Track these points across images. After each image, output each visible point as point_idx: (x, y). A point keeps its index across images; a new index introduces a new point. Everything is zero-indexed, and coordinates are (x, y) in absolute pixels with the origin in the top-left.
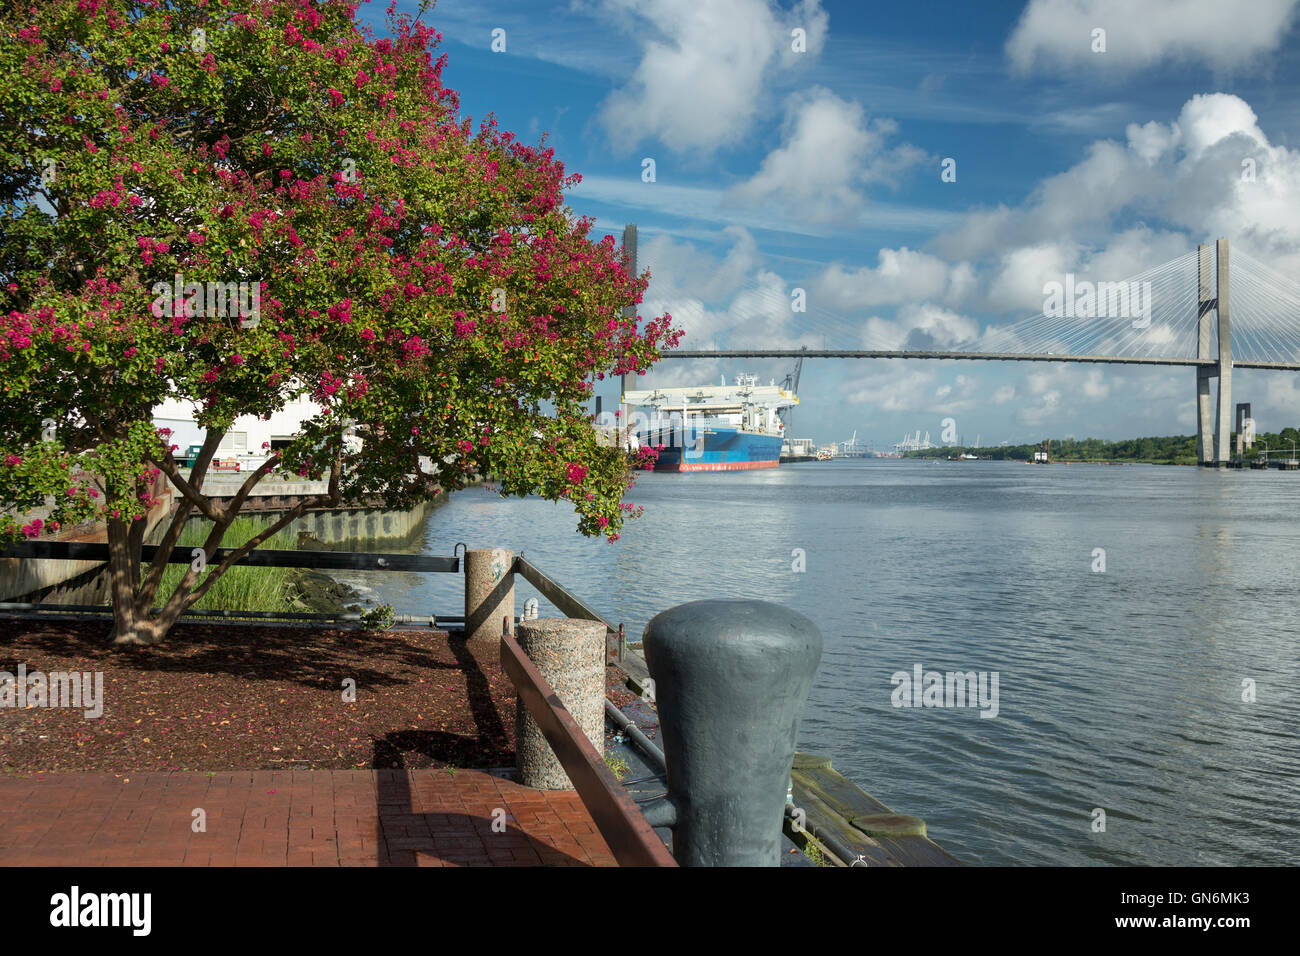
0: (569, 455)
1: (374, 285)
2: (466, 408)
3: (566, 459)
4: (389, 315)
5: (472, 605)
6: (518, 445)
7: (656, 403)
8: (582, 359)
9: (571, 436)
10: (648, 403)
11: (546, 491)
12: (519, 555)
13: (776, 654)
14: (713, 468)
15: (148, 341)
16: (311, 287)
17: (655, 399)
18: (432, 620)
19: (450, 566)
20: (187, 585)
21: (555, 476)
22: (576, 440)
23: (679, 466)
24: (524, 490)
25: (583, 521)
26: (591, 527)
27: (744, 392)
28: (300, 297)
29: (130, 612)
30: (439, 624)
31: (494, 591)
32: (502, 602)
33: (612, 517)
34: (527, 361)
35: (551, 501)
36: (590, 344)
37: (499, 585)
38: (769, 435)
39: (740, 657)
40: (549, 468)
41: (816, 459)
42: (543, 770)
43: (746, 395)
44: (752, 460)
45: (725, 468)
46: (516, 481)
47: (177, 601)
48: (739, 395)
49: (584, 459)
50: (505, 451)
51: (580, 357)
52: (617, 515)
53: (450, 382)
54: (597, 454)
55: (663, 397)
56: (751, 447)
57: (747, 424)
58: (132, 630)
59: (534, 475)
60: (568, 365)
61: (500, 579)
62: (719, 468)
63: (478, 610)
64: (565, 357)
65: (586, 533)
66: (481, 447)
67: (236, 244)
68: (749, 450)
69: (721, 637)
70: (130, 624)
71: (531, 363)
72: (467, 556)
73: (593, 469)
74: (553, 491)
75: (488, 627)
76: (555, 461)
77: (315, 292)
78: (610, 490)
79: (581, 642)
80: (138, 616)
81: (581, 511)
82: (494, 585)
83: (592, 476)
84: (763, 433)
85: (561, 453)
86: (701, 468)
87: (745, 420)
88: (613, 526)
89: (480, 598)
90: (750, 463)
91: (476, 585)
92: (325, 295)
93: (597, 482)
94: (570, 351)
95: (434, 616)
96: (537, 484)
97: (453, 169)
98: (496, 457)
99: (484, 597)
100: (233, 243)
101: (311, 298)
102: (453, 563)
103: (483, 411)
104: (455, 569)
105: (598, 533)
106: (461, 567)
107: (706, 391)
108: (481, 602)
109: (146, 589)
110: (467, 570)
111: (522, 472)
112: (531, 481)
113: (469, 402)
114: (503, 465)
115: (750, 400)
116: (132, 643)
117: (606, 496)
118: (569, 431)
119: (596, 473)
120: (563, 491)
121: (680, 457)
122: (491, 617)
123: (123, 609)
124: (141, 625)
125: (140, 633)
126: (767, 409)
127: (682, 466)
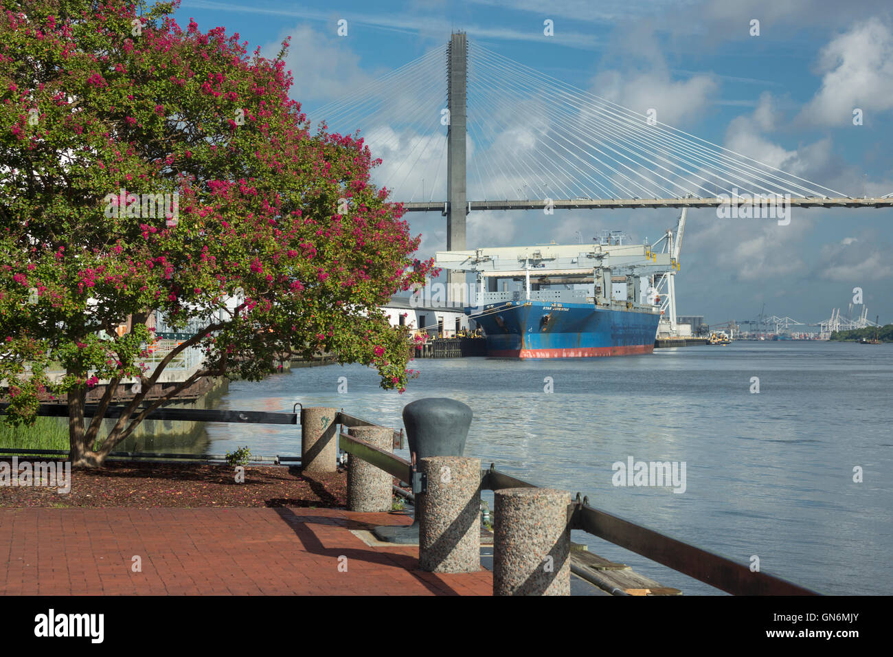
0: (375, 341)
1: (267, 248)
2: (321, 316)
3: (373, 343)
4: (277, 266)
5: (307, 447)
6: (347, 336)
7: (479, 268)
8: (382, 291)
9: (376, 331)
10: (468, 267)
11: (363, 360)
12: (340, 411)
13: (451, 417)
14: (564, 355)
15: (151, 282)
16: (231, 248)
17: (476, 262)
18: (277, 459)
19: (290, 419)
20: (119, 427)
21: (368, 352)
22: (379, 333)
23: (519, 352)
24: (351, 360)
25: (383, 380)
26: (389, 384)
27: (598, 252)
28: (225, 254)
29: (82, 444)
30: (282, 463)
31: (322, 437)
32: (328, 444)
33: (401, 377)
35: (366, 366)
36: (387, 283)
37: (326, 432)
38: (640, 311)
39: (437, 418)
40: (364, 348)
41: (708, 343)
42: (361, 502)
43: (600, 257)
44: (615, 344)
45: (580, 355)
46: (347, 355)
47: (113, 438)
48: (590, 256)
49: (383, 343)
50: (341, 339)
51: (381, 290)
52: (403, 376)
53: (314, 303)
54: (390, 340)
55: (487, 259)
56: (615, 328)
57: (602, 295)
58: (84, 457)
59: (357, 352)
60: (376, 294)
61: (327, 427)
62: (572, 355)
63: (311, 449)
64: (373, 290)
65: (385, 388)
66: (328, 337)
67: (192, 227)
68: (612, 332)
69: (430, 410)
70: (82, 452)
71: (355, 294)
72: (303, 412)
73: (388, 349)
74: (367, 360)
75: (318, 462)
76: (367, 344)
77: (234, 252)
78: (398, 360)
79: (380, 436)
80: (87, 448)
81: (382, 375)
82: (322, 432)
83: (388, 352)
84: (631, 309)
85: (370, 340)
86: (548, 355)
87: (597, 291)
88: (401, 383)
89: (313, 441)
90: (613, 348)
91: (310, 432)
92: (240, 254)
93: (390, 356)
94: (376, 287)
95: (278, 456)
96: (358, 357)
97: (304, 171)
98: (336, 342)
99: (315, 441)
100: (190, 226)
101: (232, 254)
102: (292, 417)
103: (329, 318)
104: (294, 422)
105: (392, 388)
106: (299, 421)
107: (546, 251)
108: (313, 444)
109: (91, 431)
110: (303, 422)
111: (350, 350)
112: (355, 355)
113: (322, 314)
114: (339, 346)
115: (606, 264)
116: (83, 464)
117: (395, 363)
118: (375, 328)
119: (390, 351)
120: (371, 362)
121: (521, 341)
122: (320, 454)
123: (77, 443)
124: (88, 454)
125: (89, 459)
126: (637, 277)
127: (523, 352)
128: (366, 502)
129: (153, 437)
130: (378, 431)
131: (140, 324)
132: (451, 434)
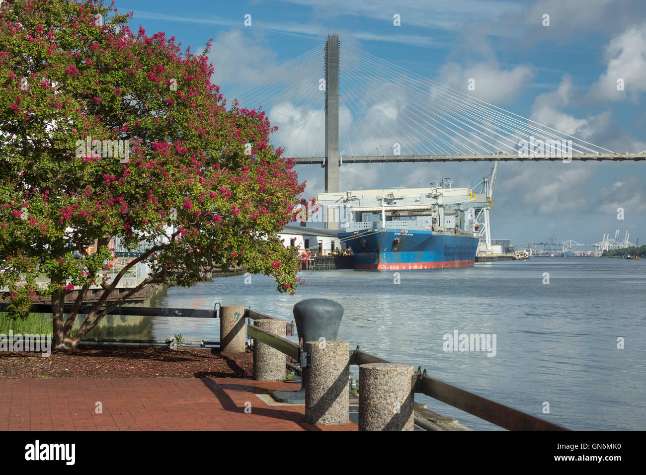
0: (273, 258)
1: (195, 191)
2: (234, 240)
3: (272, 259)
4: (203, 204)
5: (224, 334)
6: (253, 254)
7: (349, 205)
8: (279, 222)
9: (274, 251)
10: (341, 204)
11: (265, 272)
12: (248, 308)
14: (410, 267)
15: (111, 216)
16: (169, 191)
17: (347, 201)
18: (202, 343)
19: (212, 315)
20: (88, 320)
21: (268, 266)
22: (276, 252)
23: (377, 265)
24: (257, 271)
25: (279, 286)
26: (283, 288)
27: (434, 193)
28: (165, 196)
29: (62, 333)
30: (206, 346)
31: (235, 327)
32: (240, 332)
33: (292, 284)
34: (258, 223)
35: (267, 276)
36: (282, 216)
37: (238, 323)
38: (464, 236)
39: (318, 313)
40: (266, 263)
41: (514, 259)
42: (263, 374)
43: (436, 197)
44: (447, 260)
45: (421, 267)
46: (253, 268)
47: (84, 328)
48: (428, 196)
49: (279, 259)
50: (249, 257)
52: (293, 283)
53: (229, 231)
54: (284, 257)
55: (354, 199)
56: (447, 248)
57: (437, 224)
58: (63, 342)
59: (260, 266)
60: (274, 224)
61: (238, 320)
62: (415, 267)
63: (227, 336)
64: (272, 221)
65: (281, 292)
66: (240, 255)
67: (141, 176)
68: (445, 251)
69: (313, 307)
70: (62, 339)
72: (221, 309)
73: (283, 263)
74: (268, 272)
75: (232, 345)
76: (268, 260)
77: (171, 194)
78: (290, 272)
79: (277, 326)
80: (65, 336)
81: (278, 282)
82: (236, 323)
83: (282, 266)
84: (458, 234)
85: (270, 257)
86: (398, 268)
87: (434, 221)
88: (292, 288)
89: (229, 329)
90: (445, 263)
91: (226, 324)
92: (176, 195)
93: (284, 268)
94: (274, 219)
95: (203, 341)
96: (261, 269)
97: (222, 135)
98: (245, 259)
100: (139, 175)
101: (170, 196)
102: (213, 313)
103: (240, 241)
104: (215, 316)
105: (286, 291)
106: (218, 314)
108: (229, 332)
109: (68, 323)
110: (221, 316)
111: (255, 264)
112: (259, 268)
113: (235, 238)
114: (248, 262)
115: (440, 202)
116: (63, 347)
117: (288, 274)
118: (273, 248)
119: (284, 265)
120: (271, 272)
121: (378, 258)
122: (234, 340)
123: (58, 332)
124: (66, 340)
125: (67, 344)
126: (462, 211)
127: (380, 265)
128: (266, 374)
129: (112, 328)
130: (275, 323)
131: (104, 246)
132: (328, 324)
